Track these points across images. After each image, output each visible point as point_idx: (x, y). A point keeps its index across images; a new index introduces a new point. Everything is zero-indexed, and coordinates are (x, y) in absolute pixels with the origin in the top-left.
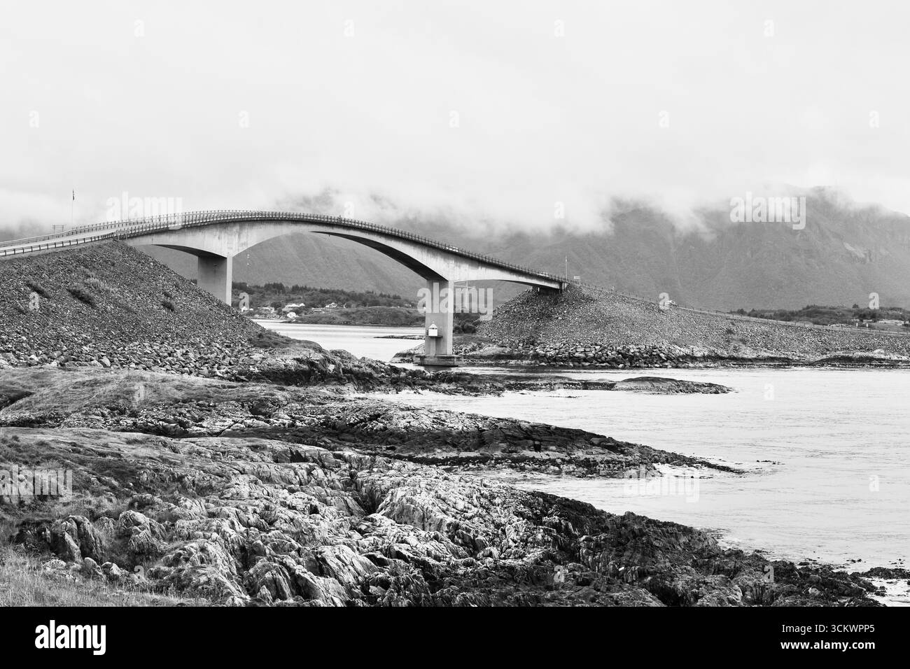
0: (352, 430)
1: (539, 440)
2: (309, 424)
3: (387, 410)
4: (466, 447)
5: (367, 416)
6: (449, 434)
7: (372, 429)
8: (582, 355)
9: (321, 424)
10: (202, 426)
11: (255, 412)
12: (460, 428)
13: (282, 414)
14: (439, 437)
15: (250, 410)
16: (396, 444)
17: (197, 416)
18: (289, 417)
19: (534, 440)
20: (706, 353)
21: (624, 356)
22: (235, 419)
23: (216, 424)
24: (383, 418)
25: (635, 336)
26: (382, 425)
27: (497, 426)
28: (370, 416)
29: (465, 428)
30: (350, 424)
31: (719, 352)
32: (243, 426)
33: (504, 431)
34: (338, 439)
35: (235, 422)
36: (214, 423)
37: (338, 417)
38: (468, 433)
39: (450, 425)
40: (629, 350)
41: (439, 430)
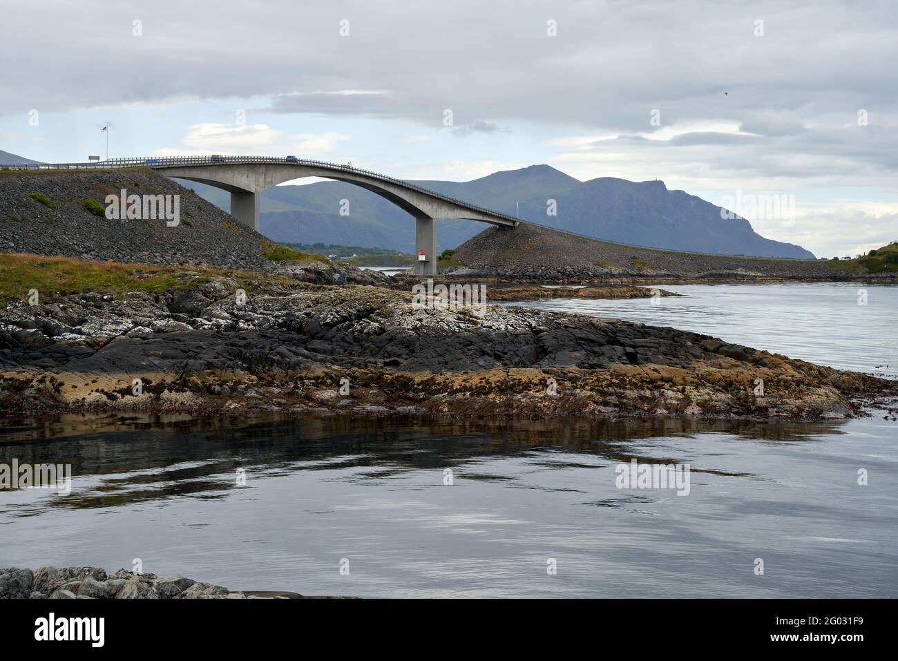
0: (330, 334)
1: (630, 346)
2: (260, 325)
3: (384, 302)
4: (517, 359)
5: (353, 311)
6: (486, 338)
7: (361, 331)
8: (532, 273)
9: (280, 325)
10: (80, 332)
11: (175, 309)
12: (503, 327)
13: (217, 310)
14: (471, 344)
15: (168, 306)
16: (399, 356)
17: (75, 316)
18: (226, 315)
19: (623, 345)
20: (621, 272)
21: (563, 274)
22: (138, 319)
23: (105, 328)
24: (378, 314)
25: (569, 260)
26: (376, 324)
27: (559, 324)
28: (359, 311)
29: (510, 328)
30: (327, 324)
31: (630, 271)
32: (147, 330)
33: (574, 331)
34: (306, 349)
35: (136, 324)
36: (102, 326)
37: (307, 314)
38: (517, 335)
39: (486, 323)
40: (566, 270)
41: (469, 331)
